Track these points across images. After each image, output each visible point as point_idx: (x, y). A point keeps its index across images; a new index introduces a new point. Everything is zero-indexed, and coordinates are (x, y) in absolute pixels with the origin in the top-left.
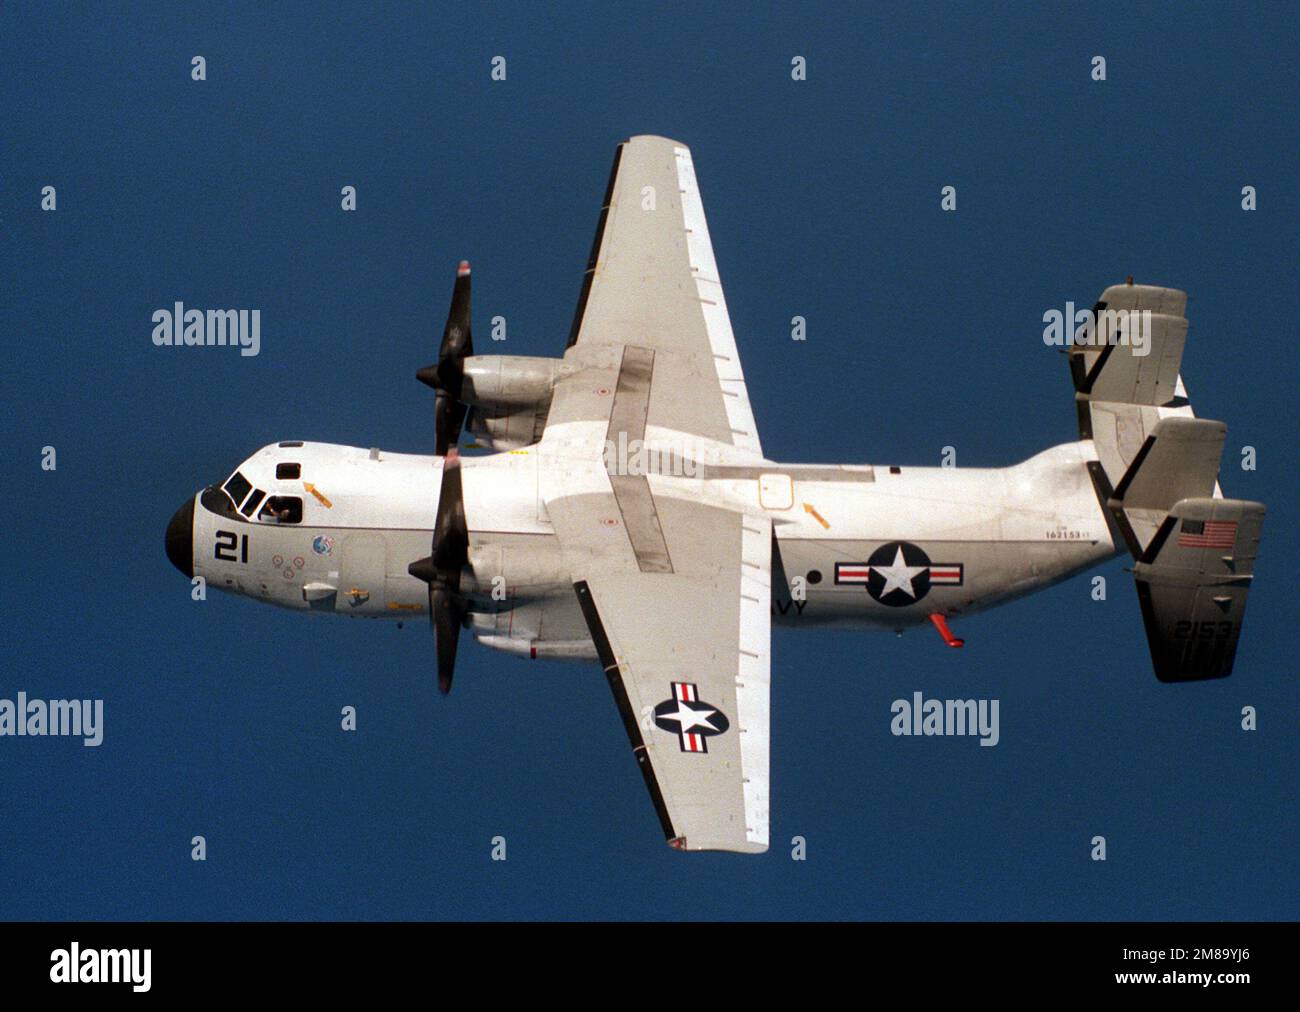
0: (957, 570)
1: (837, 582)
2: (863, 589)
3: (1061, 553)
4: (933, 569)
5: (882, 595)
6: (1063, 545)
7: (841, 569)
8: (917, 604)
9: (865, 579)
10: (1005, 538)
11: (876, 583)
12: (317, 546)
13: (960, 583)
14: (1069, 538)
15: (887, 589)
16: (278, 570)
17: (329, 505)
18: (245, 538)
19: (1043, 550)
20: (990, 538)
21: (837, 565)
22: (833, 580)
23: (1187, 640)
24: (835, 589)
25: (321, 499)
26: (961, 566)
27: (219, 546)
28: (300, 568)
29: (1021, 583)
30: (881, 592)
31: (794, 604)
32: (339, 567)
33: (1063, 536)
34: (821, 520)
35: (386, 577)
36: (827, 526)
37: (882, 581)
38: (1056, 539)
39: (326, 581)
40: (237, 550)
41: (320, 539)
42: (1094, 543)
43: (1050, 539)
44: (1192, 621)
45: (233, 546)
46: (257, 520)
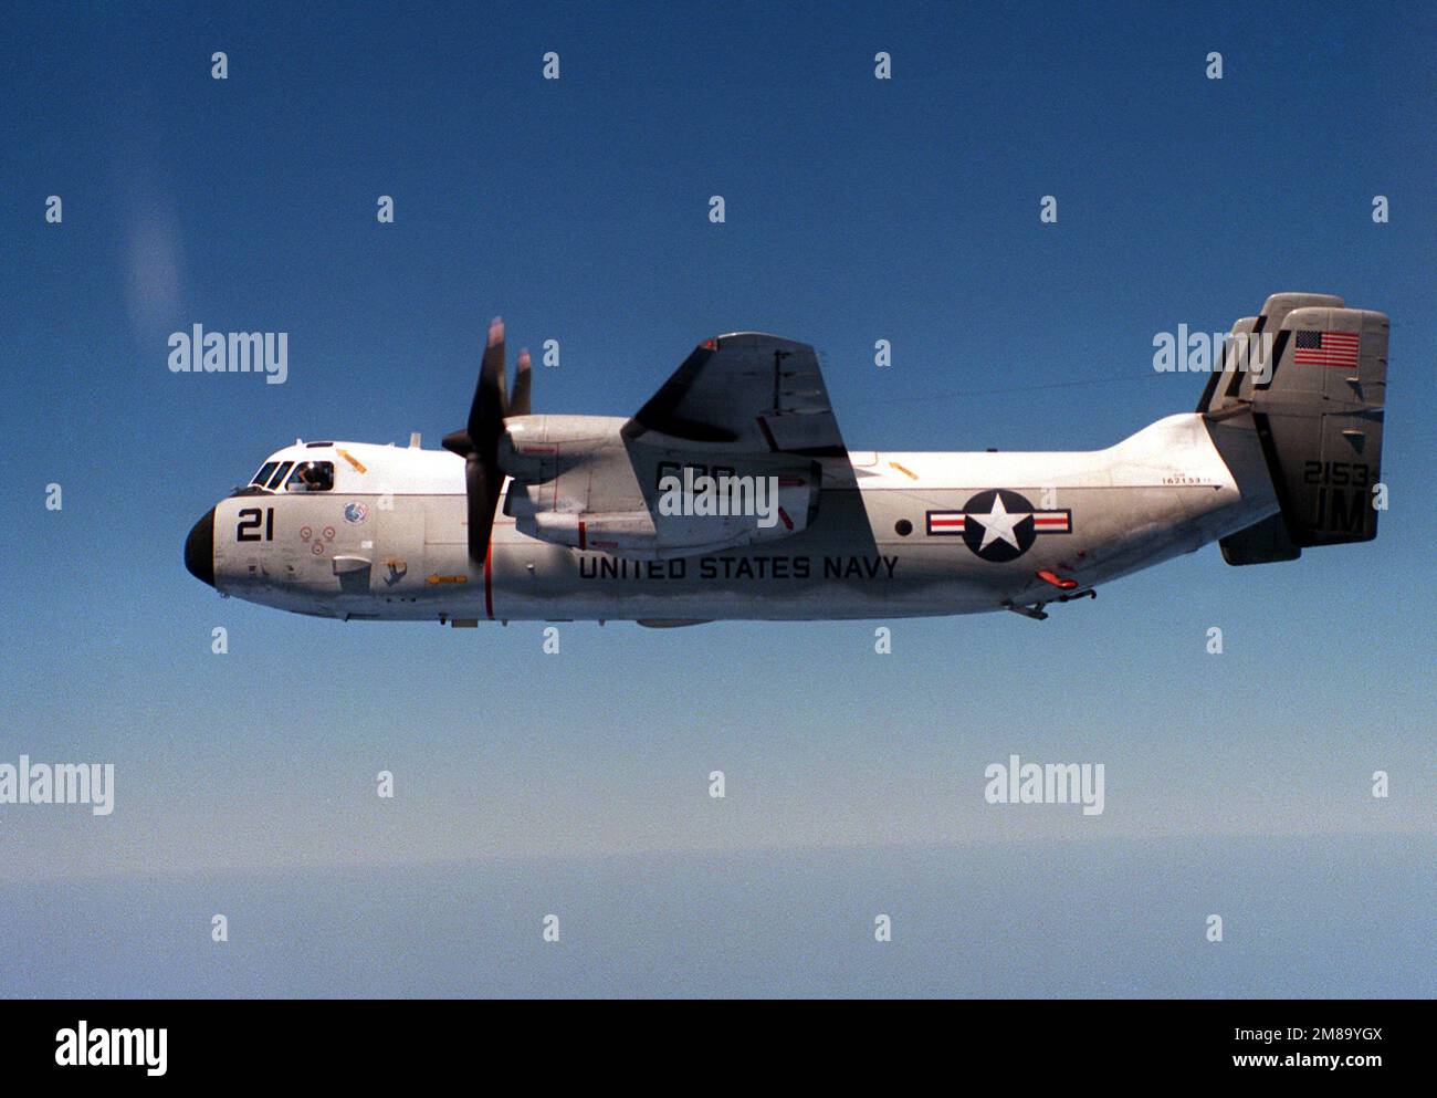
0: (1064, 516)
1: (930, 533)
2: (960, 540)
3: (1179, 497)
4: (1036, 516)
5: (982, 547)
6: (1184, 490)
7: (933, 517)
8: (1022, 557)
9: (961, 528)
10: (1115, 485)
11: (974, 532)
12: (350, 514)
13: (1069, 531)
14: (1187, 483)
15: (987, 540)
16: (306, 544)
17: (363, 470)
18: (271, 511)
19: (1160, 494)
20: (1099, 485)
21: (929, 514)
22: (925, 532)
23: (1319, 486)
24: (929, 541)
25: (355, 464)
26: (1068, 512)
27: (242, 526)
28: (330, 540)
29: (1138, 529)
30: (980, 544)
31: (882, 560)
32: (374, 535)
33: (1181, 481)
34: (909, 473)
35: (426, 543)
36: (916, 478)
37: (981, 530)
38: (1174, 484)
39: (358, 552)
40: (261, 526)
41: (352, 507)
42: (1217, 487)
43: (1167, 484)
44: (1322, 460)
45: (257, 524)
46: (284, 491)
